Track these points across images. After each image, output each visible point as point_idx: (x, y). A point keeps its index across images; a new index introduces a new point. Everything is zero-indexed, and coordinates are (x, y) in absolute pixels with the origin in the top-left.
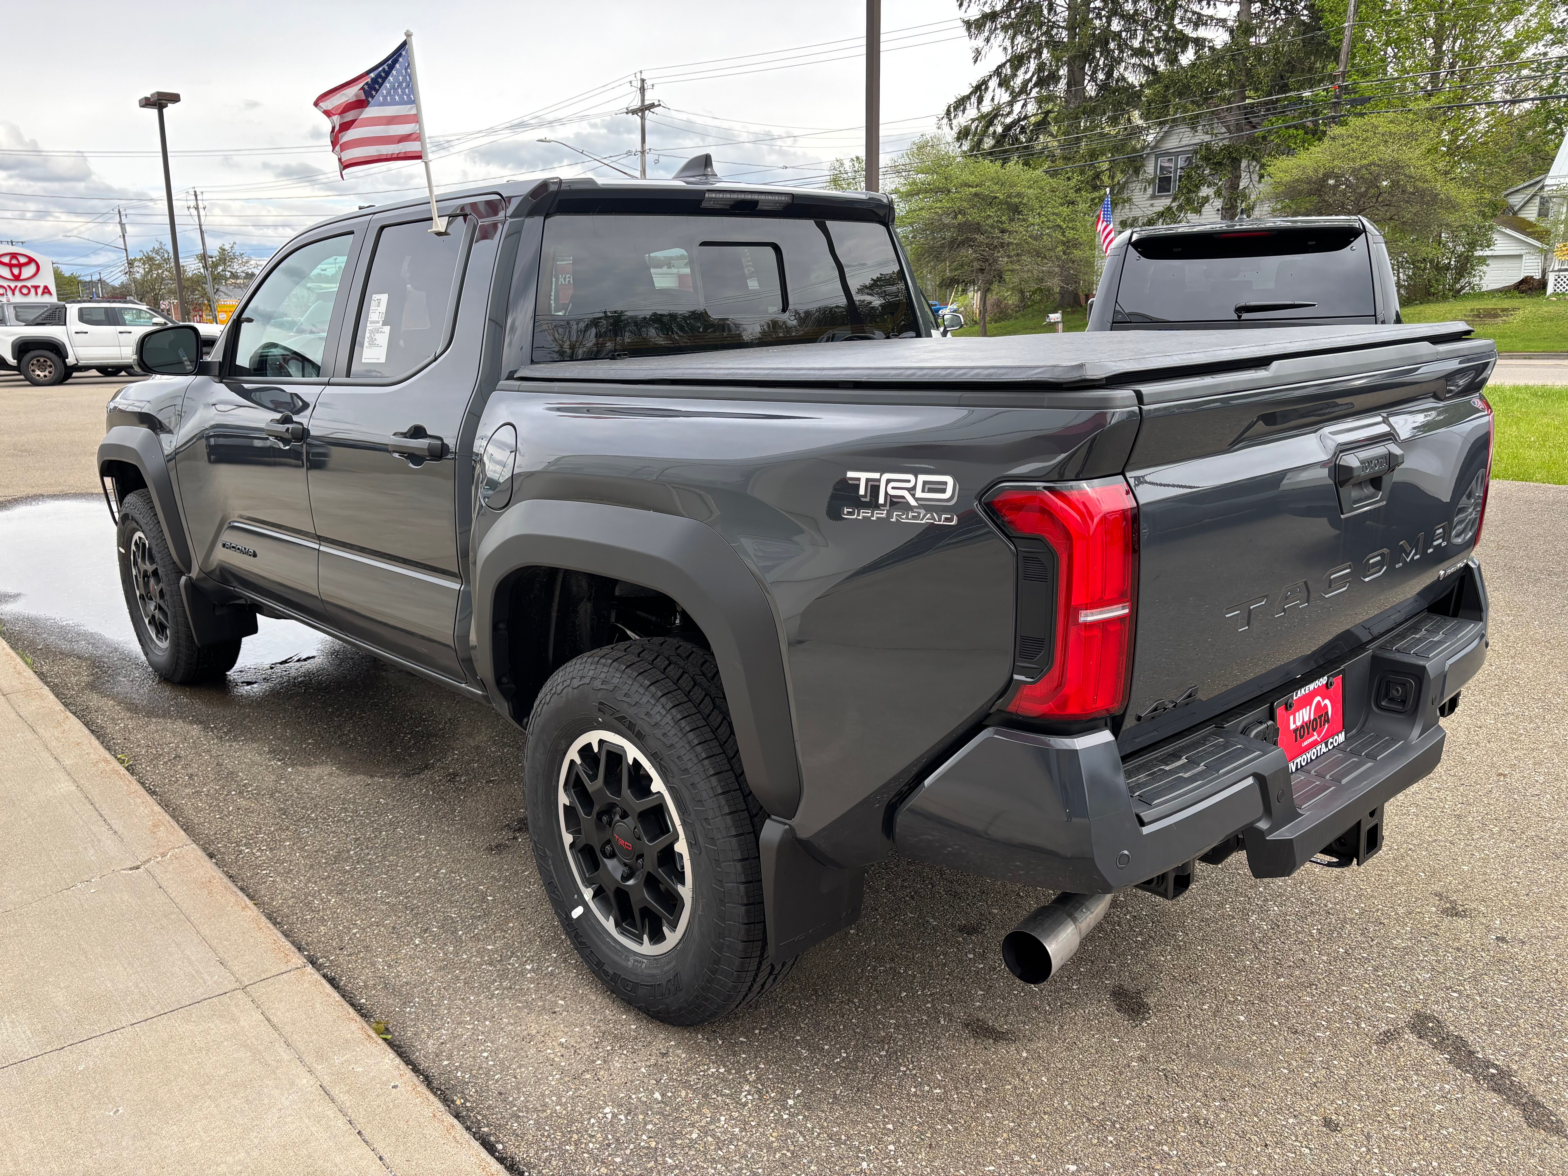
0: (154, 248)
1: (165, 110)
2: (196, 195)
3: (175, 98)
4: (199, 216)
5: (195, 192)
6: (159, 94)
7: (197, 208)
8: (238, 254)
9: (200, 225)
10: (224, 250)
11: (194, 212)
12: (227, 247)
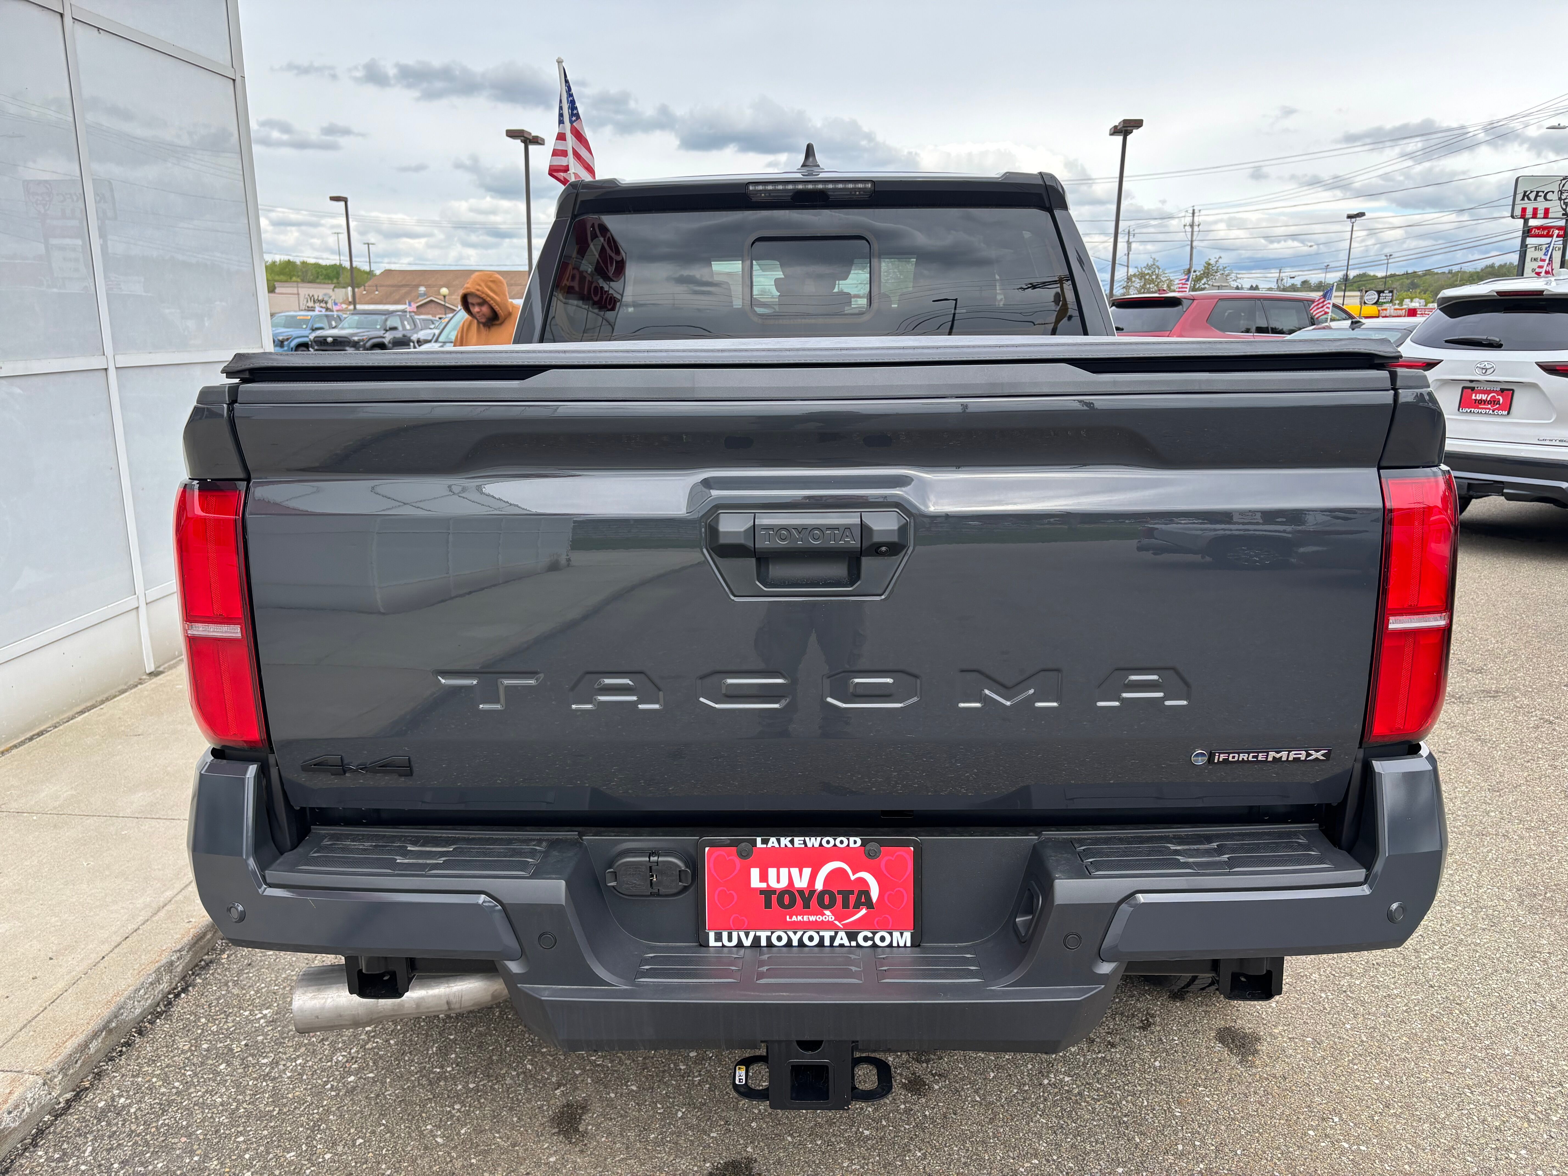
0: (1147, 265)
1: (1128, 137)
2: (1193, 213)
3: (1138, 124)
4: (1192, 232)
5: (1194, 210)
6: (1125, 121)
7: (1192, 226)
8: (1221, 267)
9: (1192, 241)
10: (1209, 264)
11: (1188, 229)
12: (1212, 262)
